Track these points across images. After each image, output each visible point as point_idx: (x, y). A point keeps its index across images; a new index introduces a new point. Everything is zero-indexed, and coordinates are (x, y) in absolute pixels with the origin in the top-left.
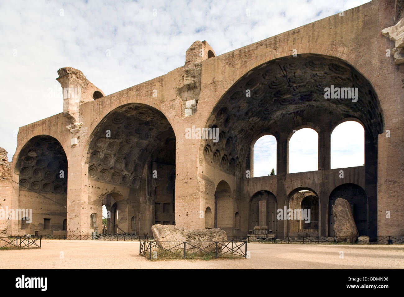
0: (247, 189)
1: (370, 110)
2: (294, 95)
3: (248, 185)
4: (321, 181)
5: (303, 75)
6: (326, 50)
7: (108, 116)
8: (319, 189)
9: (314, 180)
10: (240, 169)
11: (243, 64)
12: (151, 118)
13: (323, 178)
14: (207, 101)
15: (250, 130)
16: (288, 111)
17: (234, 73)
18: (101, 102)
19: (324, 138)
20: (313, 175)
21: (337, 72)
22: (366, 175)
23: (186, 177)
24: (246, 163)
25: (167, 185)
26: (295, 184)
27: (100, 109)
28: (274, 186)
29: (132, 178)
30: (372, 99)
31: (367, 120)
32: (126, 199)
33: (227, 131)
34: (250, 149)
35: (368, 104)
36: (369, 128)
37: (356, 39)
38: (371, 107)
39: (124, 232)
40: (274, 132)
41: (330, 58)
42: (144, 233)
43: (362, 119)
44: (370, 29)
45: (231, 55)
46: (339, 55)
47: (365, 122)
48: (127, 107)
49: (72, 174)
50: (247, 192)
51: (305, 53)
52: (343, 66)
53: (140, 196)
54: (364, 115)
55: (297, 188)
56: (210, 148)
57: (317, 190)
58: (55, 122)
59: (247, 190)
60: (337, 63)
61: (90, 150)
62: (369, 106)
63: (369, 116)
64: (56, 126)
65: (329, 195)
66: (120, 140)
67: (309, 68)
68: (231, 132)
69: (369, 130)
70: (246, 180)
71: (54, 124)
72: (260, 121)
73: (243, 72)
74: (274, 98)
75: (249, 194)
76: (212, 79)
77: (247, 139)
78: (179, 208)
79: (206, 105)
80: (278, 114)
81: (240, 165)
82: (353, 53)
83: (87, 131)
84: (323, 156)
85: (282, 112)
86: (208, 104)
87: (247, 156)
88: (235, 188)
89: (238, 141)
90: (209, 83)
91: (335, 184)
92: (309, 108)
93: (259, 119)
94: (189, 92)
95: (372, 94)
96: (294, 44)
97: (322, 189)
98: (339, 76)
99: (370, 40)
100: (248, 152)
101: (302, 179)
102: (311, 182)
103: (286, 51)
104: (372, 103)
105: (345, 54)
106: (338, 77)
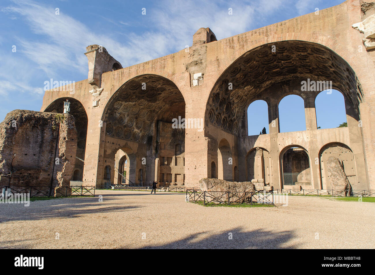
0: (244, 145)
1: (348, 82)
2: (281, 69)
3: (244, 143)
4: (310, 140)
5: (290, 54)
6: (308, 38)
7: (126, 83)
8: (309, 146)
9: (303, 139)
10: (237, 128)
11: (241, 47)
12: (161, 86)
13: (311, 137)
14: (212, 74)
15: (245, 96)
16: (276, 81)
17: (234, 53)
18: (121, 73)
19: (309, 103)
20: (302, 134)
21: (317, 53)
22: (350, 135)
23: (195, 135)
24: (242, 124)
25: (170, 141)
26: (287, 142)
27: (119, 78)
28: (268, 144)
29: (141, 135)
30: (350, 75)
31: (345, 89)
32: (135, 153)
33: (227, 98)
34: (244, 111)
35: (346, 78)
36: (348, 95)
37: (332, 30)
38: (349, 81)
39: (132, 183)
40: (265, 98)
41: (313, 44)
42: (149, 184)
43: (341, 88)
44: (342, 23)
45: (231, 40)
46: (319, 42)
47: (345, 91)
48: (143, 76)
49: (91, 131)
50: (243, 149)
51: (292, 40)
52: (323, 49)
53: (147, 150)
54: (343, 86)
55: (288, 146)
56: (214, 112)
57: (307, 147)
58: (79, 87)
59: (243, 147)
60: (318, 47)
61: (109, 111)
62: (347, 79)
63: (347, 87)
64: (79, 91)
65: (318, 152)
66: (133, 103)
67: (295, 50)
68: (230, 98)
69: (348, 97)
70: (242, 138)
71: (78, 89)
72: (253, 89)
73: (241, 53)
74: (265, 71)
75: (246, 151)
76: (216, 57)
77: (242, 103)
78: (189, 162)
79: (211, 77)
80: (268, 83)
81: (237, 125)
82: (331, 41)
83: (107, 96)
84: (310, 118)
85: (271, 82)
86: (213, 77)
87: (242, 117)
88: (234, 145)
89: (235, 105)
90: (213, 60)
91: (322, 142)
92: (295, 79)
93: (253, 87)
94: (196, 67)
95: (349, 70)
96: (282, 33)
97: (311, 146)
98: (321, 56)
99: (343, 32)
100: (243, 114)
101: (293, 138)
102: (301, 141)
103: (276, 38)
104: (350, 77)
105: (324, 41)
106: (319, 57)
